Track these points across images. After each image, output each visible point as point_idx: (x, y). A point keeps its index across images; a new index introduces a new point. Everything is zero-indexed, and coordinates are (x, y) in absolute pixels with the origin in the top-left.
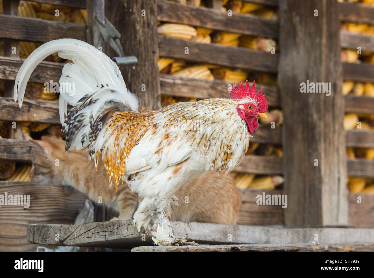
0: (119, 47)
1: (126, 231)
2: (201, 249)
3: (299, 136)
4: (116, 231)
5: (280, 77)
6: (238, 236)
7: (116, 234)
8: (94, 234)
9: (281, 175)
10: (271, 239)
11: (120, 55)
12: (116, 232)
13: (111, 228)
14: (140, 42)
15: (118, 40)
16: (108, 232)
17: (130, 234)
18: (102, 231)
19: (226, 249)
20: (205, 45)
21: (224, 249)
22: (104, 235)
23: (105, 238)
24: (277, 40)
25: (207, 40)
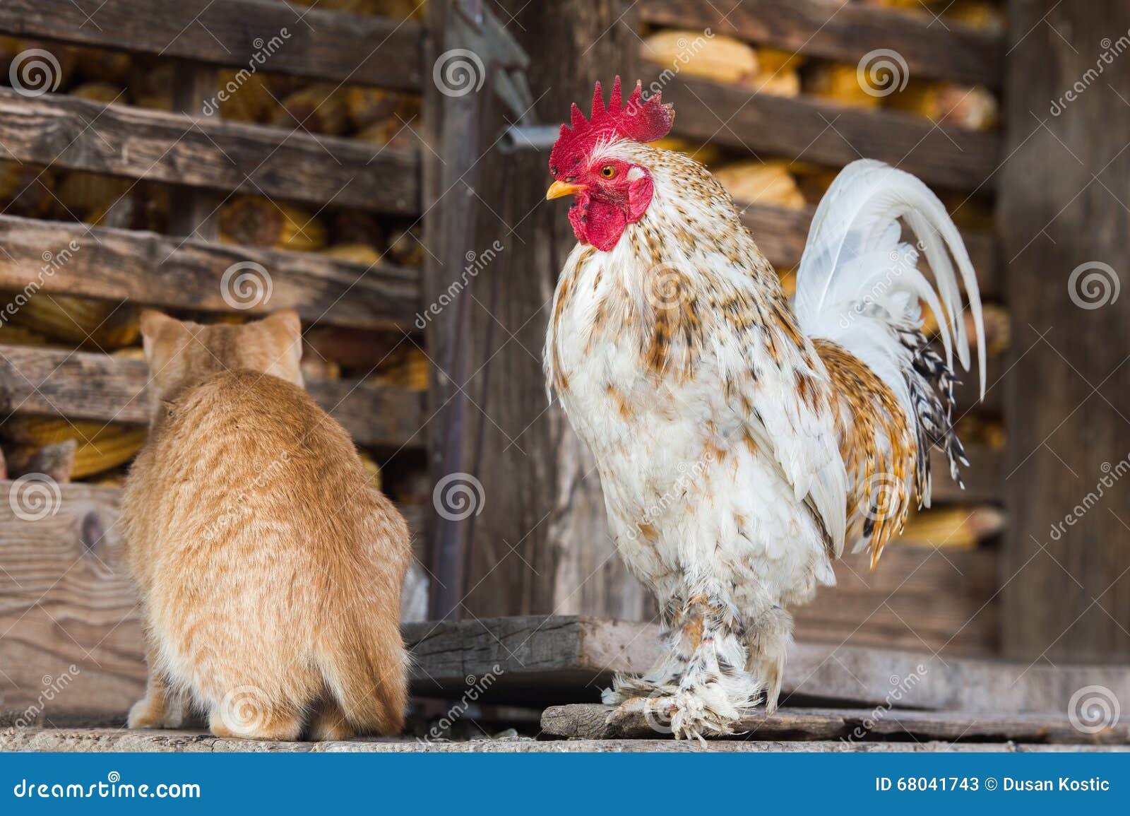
0: (522, 97)
1: (528, 649)
2: (755, 723)
3: (1057, 387)
4: (495, 649)
5: (1005, 207)
6: (865, 679)
7: (494, 657)
8: (428, 658)
9: (997, 505)
10: (965, 694)
11: (526, 121)
12: (496, 652)
13: (482, 639)
14: (586, 85)
15: (520, 77)
16: (472, 652)
17: (538, 659)
18: (453, 647)
19: (828, 724)
20: (781, 101)
21: (823, 723)
22: (459, 659)
23: (461, 669)
24: (998, 92)
25: (787, 86)
